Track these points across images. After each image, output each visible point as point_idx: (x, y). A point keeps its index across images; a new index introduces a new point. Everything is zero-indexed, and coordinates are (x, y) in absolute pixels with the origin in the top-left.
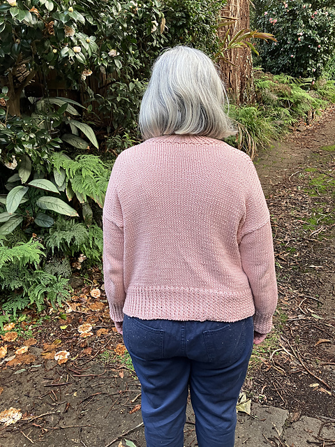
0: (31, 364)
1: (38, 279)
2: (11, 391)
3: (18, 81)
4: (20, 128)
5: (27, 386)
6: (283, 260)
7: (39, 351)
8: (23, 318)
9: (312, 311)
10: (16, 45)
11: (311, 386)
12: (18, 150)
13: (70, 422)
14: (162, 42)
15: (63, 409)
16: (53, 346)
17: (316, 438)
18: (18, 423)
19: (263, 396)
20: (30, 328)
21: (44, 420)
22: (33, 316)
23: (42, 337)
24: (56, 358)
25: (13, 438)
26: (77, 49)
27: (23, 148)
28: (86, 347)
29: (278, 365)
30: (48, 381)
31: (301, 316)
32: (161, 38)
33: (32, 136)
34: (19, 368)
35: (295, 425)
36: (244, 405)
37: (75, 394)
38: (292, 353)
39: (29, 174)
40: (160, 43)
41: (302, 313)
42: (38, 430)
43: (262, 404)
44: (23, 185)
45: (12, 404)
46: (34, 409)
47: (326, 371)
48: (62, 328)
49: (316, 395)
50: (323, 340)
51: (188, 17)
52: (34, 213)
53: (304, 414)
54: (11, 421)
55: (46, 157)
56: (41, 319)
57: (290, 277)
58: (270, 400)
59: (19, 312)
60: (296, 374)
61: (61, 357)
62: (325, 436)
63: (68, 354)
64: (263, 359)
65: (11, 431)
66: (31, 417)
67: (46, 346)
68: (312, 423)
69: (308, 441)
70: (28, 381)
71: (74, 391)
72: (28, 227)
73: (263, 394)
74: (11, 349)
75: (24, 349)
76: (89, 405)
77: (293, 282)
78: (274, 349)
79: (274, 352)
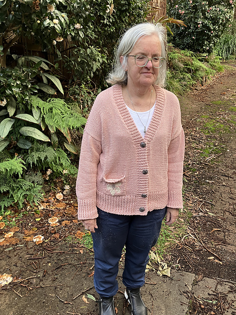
0: (17, 244)
1: (20, 185)
2: (4, 263)
3: (6, 42)
4: (10, 76)
5: (14, 259)
6: (188, 177)
7: (22, 236)
8: (8, 213)
9: (208, 211)
10: (11, 16)
11: (209, 258)
12: (8, 92)
13: (48, 283)
14: (111, 21)
15: (42, 274)
16: (31, 232)
17: (214, 292)
18: (10, 284)
19: (178, 265)
20: (14, 220)
21: (29, 282)
22: (16, 212)
23: (23, 226)
24: (35, 240)
25: (7, 294)
26: (56, 21)
27: (12, 91)
28: (55, 233)
29: (187, 245)
30: (29, 256)
31: (201, 214)
32: (110, 18)
33: (18, 82)
34: (8, 247)
35: (200, 283)
36: (166, 271)
37: (49, 265)
38: (196, 237)
39: (15, 110)
40: (109, 22)
41: (201, 211)
42: (24, 288)
43: (178, 270)
44: (11, 118)
45: (5, 271)
46: (21, 274)
47: (218, 249)
48: (37, 220)
49: (213, 264)
50: (216, 229)
51: (129, 4)
52: (17, 138)
53: (205, 277)
54: (5, 283)
55: (27, 98)
56: (21, 214)
57: (193, 187)
58: (183, 268)
59: (6, 209)
60: (199, 251)
61: (38, 240)
62: (220, 290)
63: (43, 237)
64: (177, 241)
65: (6, 290)
66: (20, 280)
67: (26, 232)
68: (211, 282)
69: (209, 294)
70: (15, 256)
71: (48, 262)
72: (12, 148)
73: (178, 264)
74: (1, 234)
75: (11, 234)
76: (60, 272)
77: (195, 191)
78: (184, 235)
79: (184, 237)
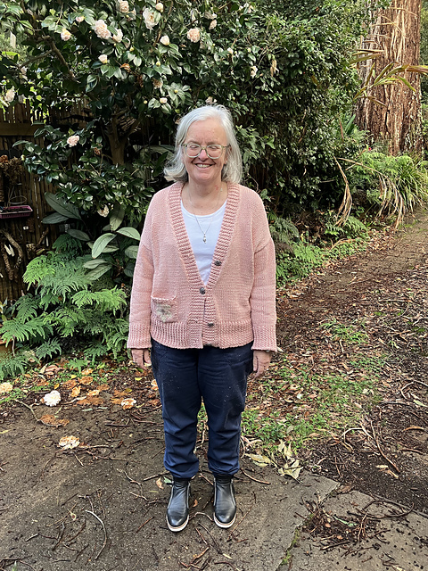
0: (99, 405)
1: (118, 327)
2: (76, 424)
3: (122, 130)
4: (112, 176)
5: (90, 422)
6: (403, 340)
7: (109, 396)
8: (101, 366)
9: (416, 397)
10: (111, 97)
11: (378, 466)
12: (109, 197)
13: (120, 456)
14: (272, 85)
15: (116, 445)
16: (123, 393)
17: (359, 511)
18: (74, 448)
20: (107, 375)
21: (97, 450)
22: (112, 365)
23: (115, 384)
24: (122, 404)
26: (164, 100)
27: (114, 196)
28: (153, 398)
29: (348, 442)
30: (109, 421)
31: (399, 400)
32: (270, 81)
33: (124, 184)
34: (87, 407)
35: (341, 497)
36: (293, 470)
37: (131, 436)
38: (371, 434)
39: (120, 222)
40: (270, 86)
41: (402, 397)
42: (90, 457)
43: (314, 473)
44: (113, 232)
45: (73, 434)
46: (90, 441)
47: (405, 456)
48: (136, 379)
49: (380, 476)
50: (416, 427)
51: (302, 56)
52: (124, 262)
53: (357, 490)
54: (69, 446)
55: (137, 205)
56: (119, 369)
57: (405, 358)
58: (324, 471)
59: (98, 359)
60: (365, 454)
61: (127, 403)
62: (370, 512)
63: (135, 402)
64: (333, 434)
66: (87, 446)
67: (117, 392)
68: (362, 499)
69: (348, 513)
70: (92, 419)
71: (130, 433)
73: (319, 465)
74: (84, 391)
75: (97, 392)
76: (140, 446)
77: (406, 365)
79: (350, 429)
